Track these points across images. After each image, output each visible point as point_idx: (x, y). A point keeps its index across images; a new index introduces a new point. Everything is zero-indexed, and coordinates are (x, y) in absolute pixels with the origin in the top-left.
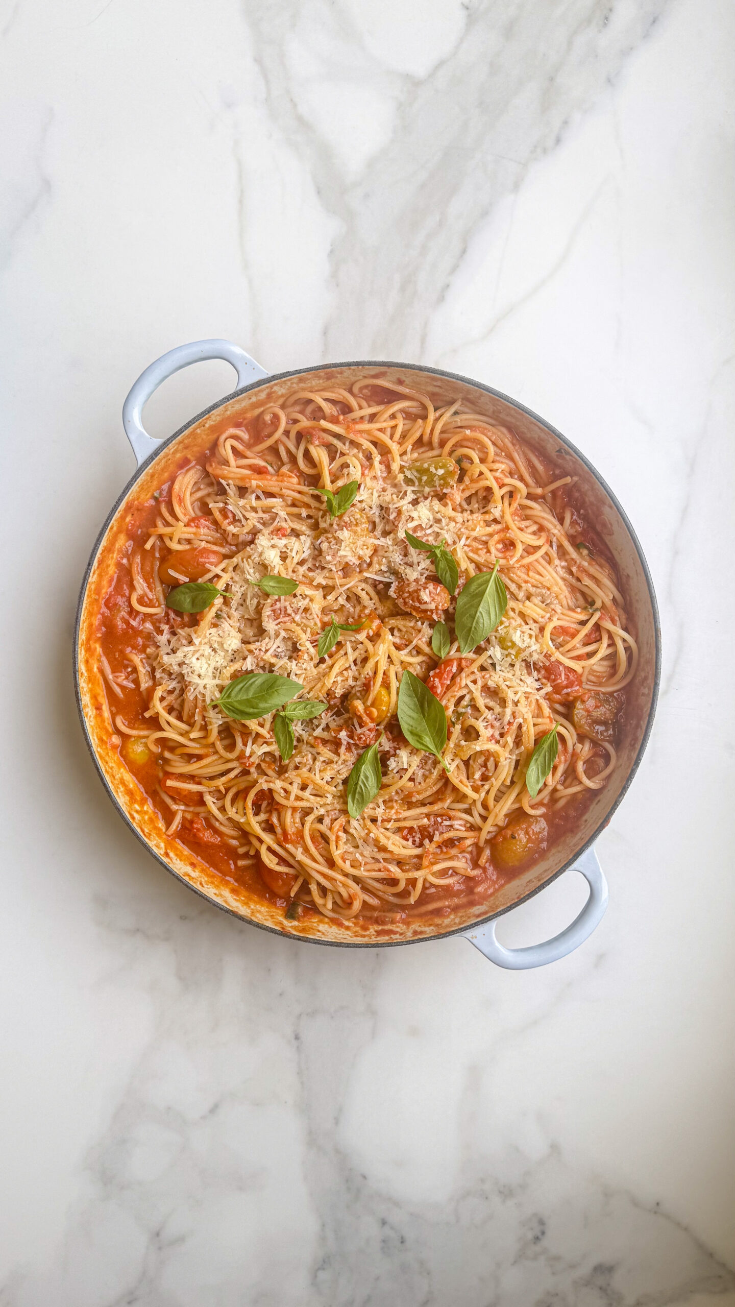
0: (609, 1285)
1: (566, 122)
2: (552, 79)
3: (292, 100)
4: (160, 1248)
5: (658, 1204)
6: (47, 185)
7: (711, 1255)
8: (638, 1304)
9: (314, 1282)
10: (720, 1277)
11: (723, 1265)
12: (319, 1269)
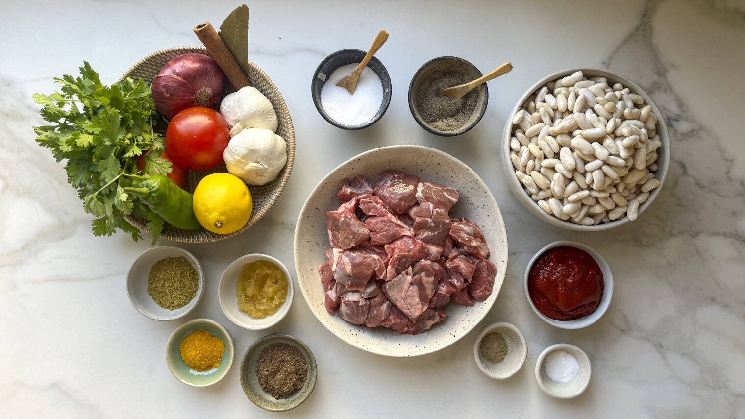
0: (648, 89)
1: (30, 108)
2: (7, 115)
3: (13, 252)
4: (630, 329)
5: (604, 63)
6: (55, 385)
7: (632, 35)
8: (658, 73)
9: (648, 246)
10: (643, 30)
11: (637, 29)
12: (640, 244)
